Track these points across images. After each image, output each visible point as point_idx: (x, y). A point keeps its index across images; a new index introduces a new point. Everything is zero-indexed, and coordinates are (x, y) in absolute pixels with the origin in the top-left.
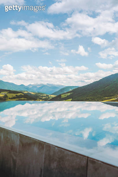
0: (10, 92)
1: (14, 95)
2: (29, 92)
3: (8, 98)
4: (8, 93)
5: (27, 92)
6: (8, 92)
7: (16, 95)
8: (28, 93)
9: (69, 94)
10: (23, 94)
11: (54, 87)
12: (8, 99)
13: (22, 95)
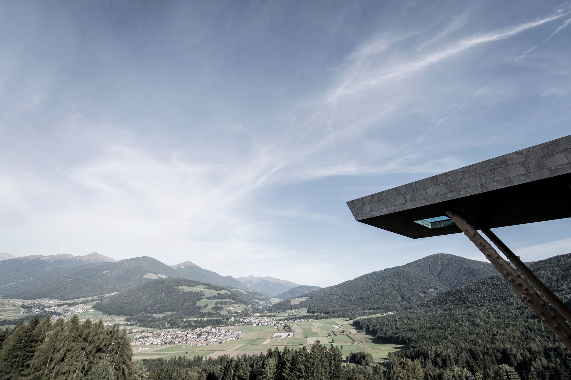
0: (209, 287)
1: (215, 293)
2: (239, 290)
3: (205, 297)
4: (205, 288)
5: (236, 289)
6: (206, 286)
7: (218, 294)
8: (236, 291)
9: (304, 299)
10: (229, 293)
11: (279, 284)
12: (203, 299)
13: (227, 294)
